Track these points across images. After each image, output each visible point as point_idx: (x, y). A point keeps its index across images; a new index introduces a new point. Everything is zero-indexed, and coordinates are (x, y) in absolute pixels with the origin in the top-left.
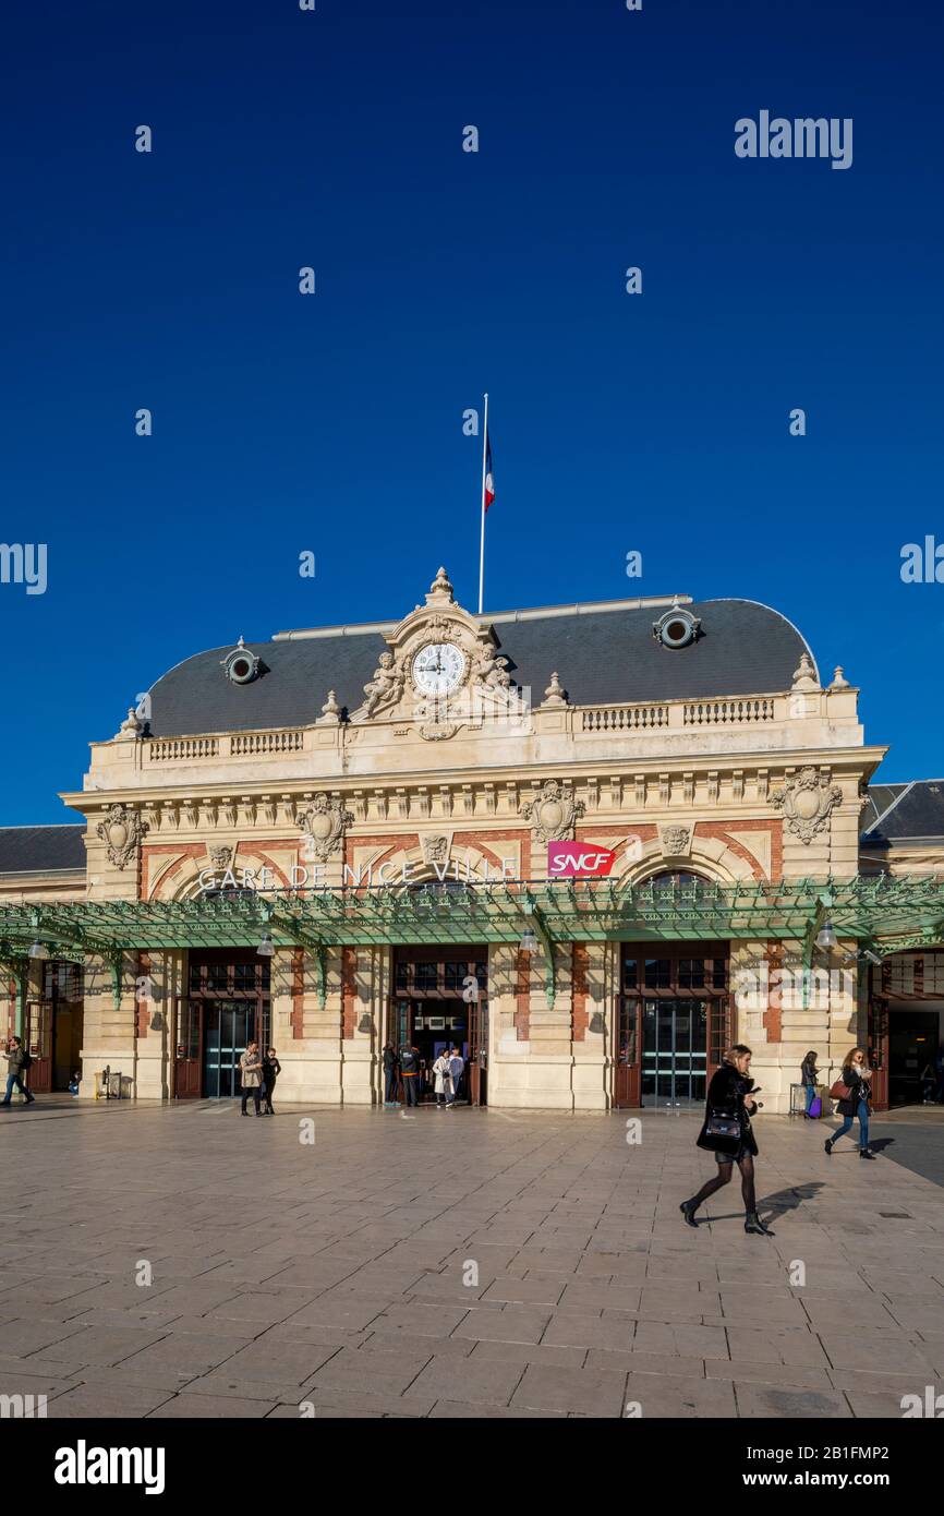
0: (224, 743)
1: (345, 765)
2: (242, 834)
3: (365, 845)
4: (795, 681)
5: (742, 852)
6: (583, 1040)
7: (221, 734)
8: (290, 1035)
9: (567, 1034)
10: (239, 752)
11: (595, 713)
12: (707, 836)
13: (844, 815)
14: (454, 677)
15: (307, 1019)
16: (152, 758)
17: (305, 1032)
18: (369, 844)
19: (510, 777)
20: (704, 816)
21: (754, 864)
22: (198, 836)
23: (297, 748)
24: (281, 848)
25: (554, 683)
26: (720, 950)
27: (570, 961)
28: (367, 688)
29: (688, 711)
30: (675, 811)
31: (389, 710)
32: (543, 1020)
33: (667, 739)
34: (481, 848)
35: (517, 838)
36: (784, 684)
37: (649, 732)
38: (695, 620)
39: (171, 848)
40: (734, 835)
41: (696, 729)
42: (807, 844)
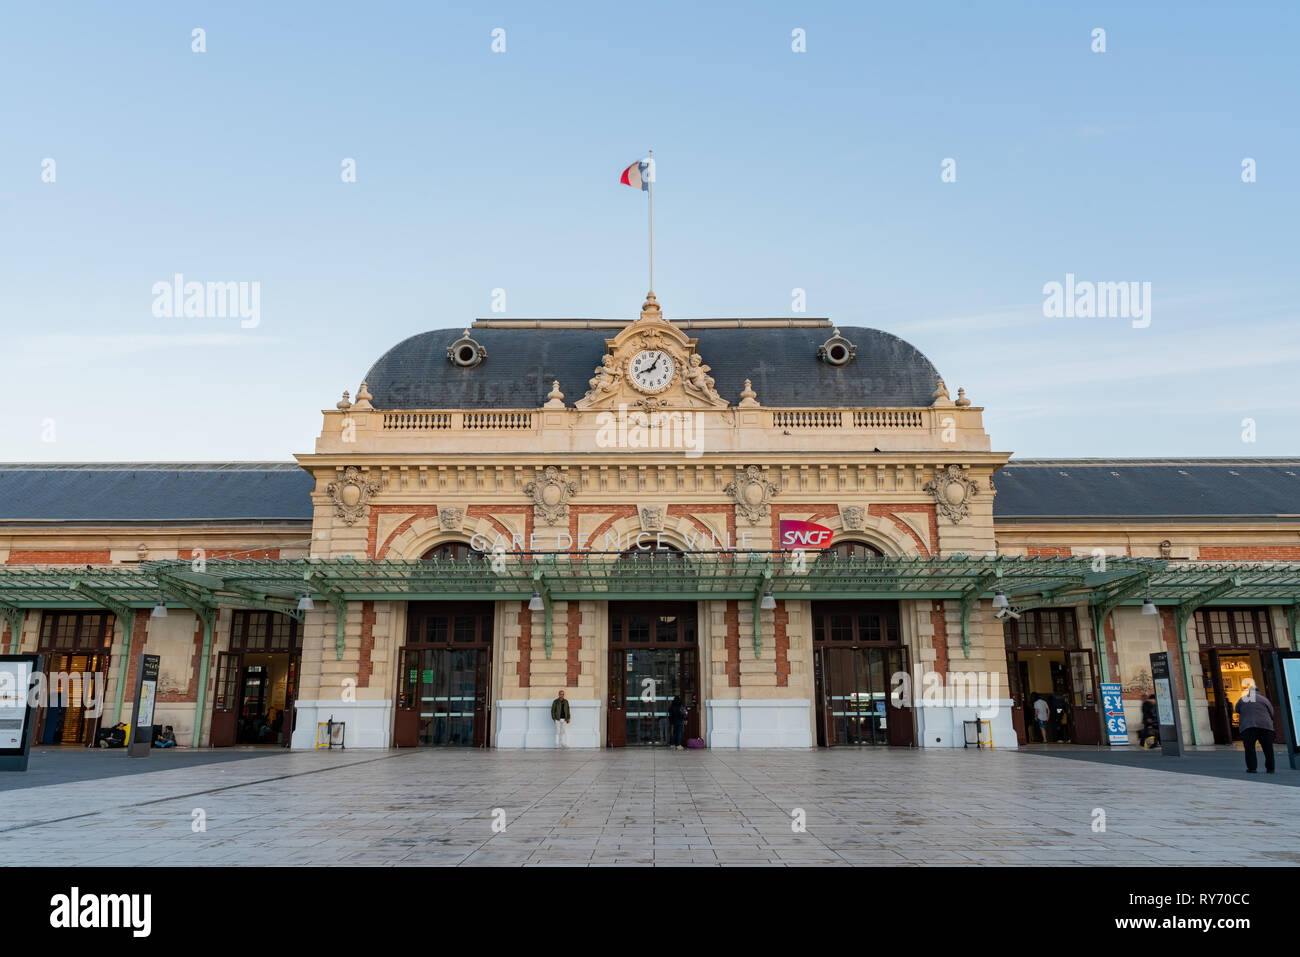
0: (456, 419)
1: (571, 444)
2: (473, 499)
3: (588, 512)
4: (935, 399)
5: (907, 528)
6: (787, 685)
7: (454, 410)
8: (517, 683)
9: (773, 680)
10: (470, 427)
11: (782, 414)
12: (879, 515)
13: (980, 502)
14: (665, 377)
15: (534, 668)
16: (385, 427)
17: (532, 681)
18: (592, 512)
19: (719, 462)
20: (876, 500)
21: (917, 538)
22: (429, 499)
23: (525, 427)
24: (509, 512)
25: (748, 388)
28: (593, 381)
29: (857, 417)
30: (851, 494)
31: (612, 399)
32: (752, 668)
33: (843, 437)
34: (692, 518)
35: (723, 511)
36: (928, 401)
37: (827, 430)
38: (852, 346)
39: (402, 508)
40: (899, 515)
41: (863, 430)
42: (956, 525)
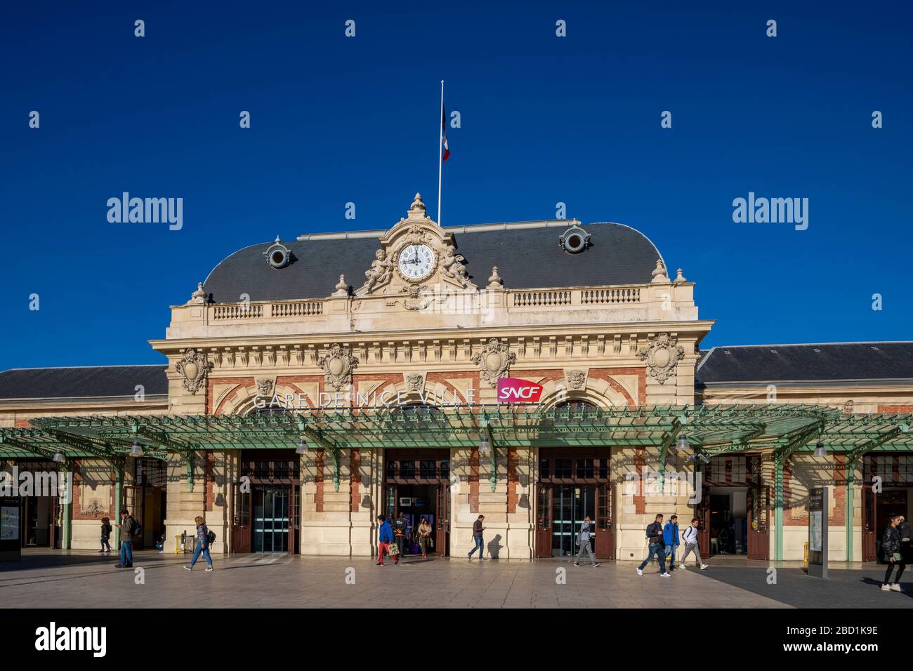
0: (267, 309)
1: (352, 326)
2: (280, 371)
3: (366, 380)
4: (653, 277)
5: (619, 388)
6: (515, 512)
7: (264, 302)
8: (314, 509)
9: (504, 508)
10: (277, 315)
11: (522, 295)
12: (597, 377)
13: (685, 365)
14: (427, 267)
15: (326, 498)
16: (215, 317)
17: (325, 507)
18: (369, 380)
19: (466, 336)
20: (594, 365)
21: (628, 396)
22: (249, 372)
23: (318, 313)
24: (307, 381)
25: (495, 274)
26: (604, 453)
27: (506, 459)
28: (367, 273)
29: (584, 295)
30: (576, 360)
31: (384, 288)
32: (488, 499)
33: (570, 313)
34: (446, 383)
35: (470, 376)
36: (647, 279)
37: (558, 308)
38: (587, 235)
39: (230, 380)
40: (614, 377)
41: (589, 306)
42: (662, 384)
